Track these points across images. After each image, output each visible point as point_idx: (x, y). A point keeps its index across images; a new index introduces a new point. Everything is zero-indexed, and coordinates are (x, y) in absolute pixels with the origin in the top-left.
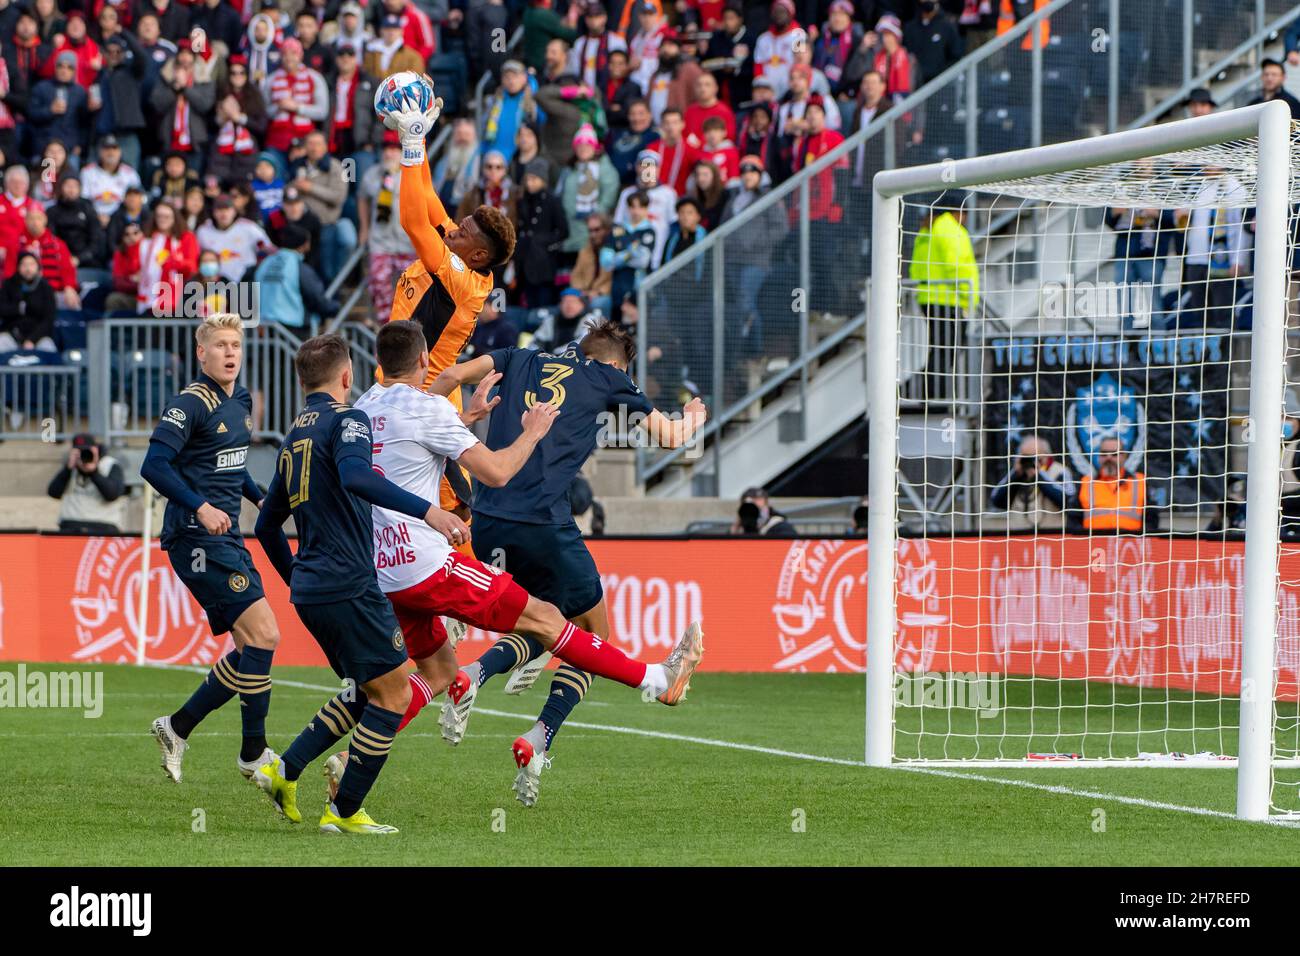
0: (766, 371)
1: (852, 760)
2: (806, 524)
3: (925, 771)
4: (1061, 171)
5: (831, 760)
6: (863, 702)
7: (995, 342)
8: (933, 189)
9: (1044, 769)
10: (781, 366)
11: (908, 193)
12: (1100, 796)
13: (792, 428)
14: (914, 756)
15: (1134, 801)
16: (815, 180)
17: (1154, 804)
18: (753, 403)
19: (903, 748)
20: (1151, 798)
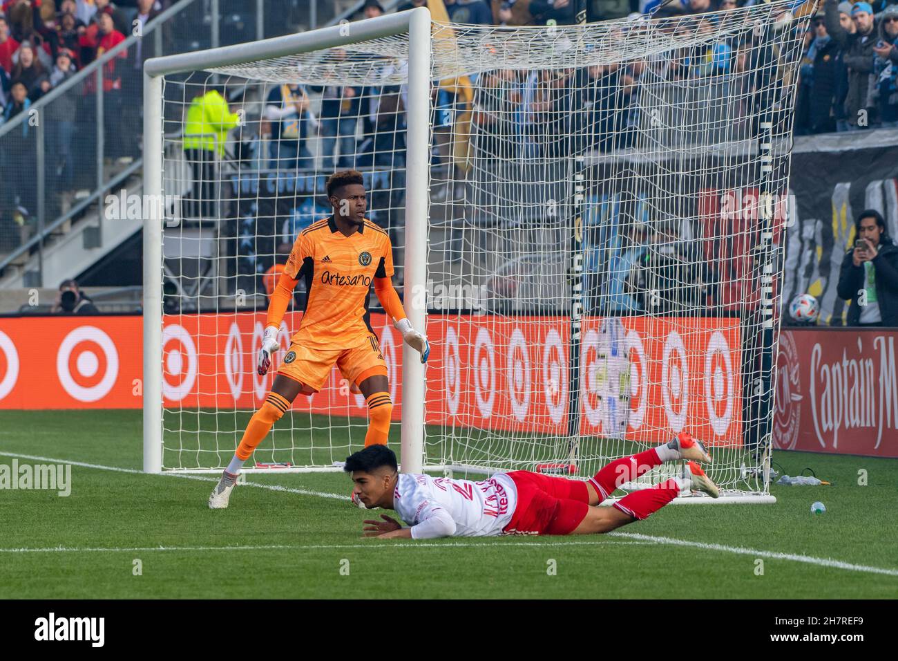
0: (74, 199)
1: (134, 469)
2: (103, 306)
3: (185, 476)
4: (279, 57)
5: (120, 470)
6: (141, 429)
7: (232, 177)
8: (185, 71)
9: (268, 474)
10: (83, 195)
11: (168, 74)
12: (306, 492)
13: (93, 238)
14: (177, 466)
15: (329, 495)
16: (106, 65)
17: (343, 498)
18: (65, 221)
19: (169, 461)
20: (342, 494)
